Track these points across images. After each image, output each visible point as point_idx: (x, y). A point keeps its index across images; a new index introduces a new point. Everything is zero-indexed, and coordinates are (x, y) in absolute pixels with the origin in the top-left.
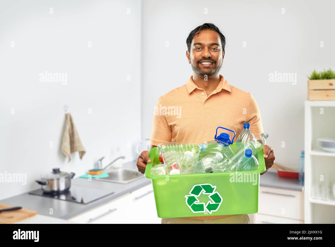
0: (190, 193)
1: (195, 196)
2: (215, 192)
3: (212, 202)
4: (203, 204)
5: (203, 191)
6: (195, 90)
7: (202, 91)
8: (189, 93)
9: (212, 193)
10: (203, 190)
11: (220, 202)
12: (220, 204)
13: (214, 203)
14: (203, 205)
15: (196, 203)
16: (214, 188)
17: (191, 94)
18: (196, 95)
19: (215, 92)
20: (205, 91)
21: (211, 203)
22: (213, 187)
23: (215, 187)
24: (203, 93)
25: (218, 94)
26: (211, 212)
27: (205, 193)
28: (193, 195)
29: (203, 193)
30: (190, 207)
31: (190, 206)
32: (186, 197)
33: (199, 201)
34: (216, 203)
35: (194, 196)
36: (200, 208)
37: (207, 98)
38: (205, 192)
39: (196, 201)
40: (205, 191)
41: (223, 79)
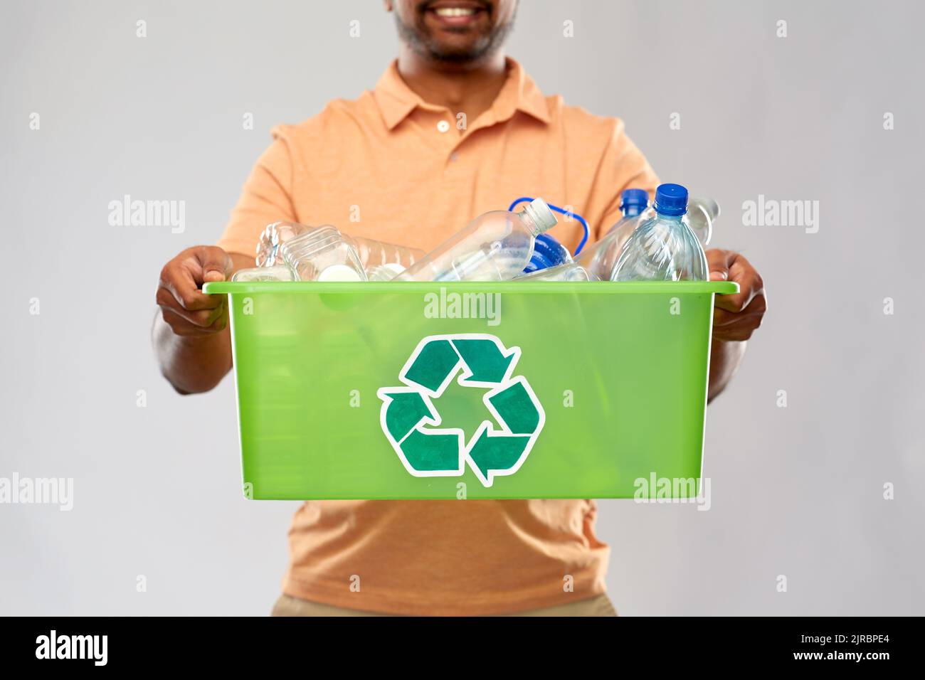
0: (402, 377)
1: (425, 393)
2: (512, 377)
3: (497, 427)
4: (456, 437)
5: (461, 372)
6: (415, 114)
7: (438, 116)
8: (392, 124)
9: (499, 381)
10: (461, 364)
11: (532, 431)
12: (534, 437)
13: (506, 432)
14: (454, 439)
15: (427, 426)
16: (510, 358)
17: (398, 128)
18: (416, 132)
19: (486, 119)
20: (450, 115)
21: (492, 433)
22: (505, 353)
23: (516, 352)
24: (443, 126)
25: (498, 127)
26: (488, 480)
27: (469, 379)
28: (413, 387)
29: (462, 382)
30: (396, 446)
31: (397, 441)
32: (384, 396)
33: (438, 420)
34: (514, 433)
35: (418, 393)
36: (443, 451)
37: (455, 140)
38: (471, 374)
39: (425, 420)
40: (468, 373)
41: (518, 73)
